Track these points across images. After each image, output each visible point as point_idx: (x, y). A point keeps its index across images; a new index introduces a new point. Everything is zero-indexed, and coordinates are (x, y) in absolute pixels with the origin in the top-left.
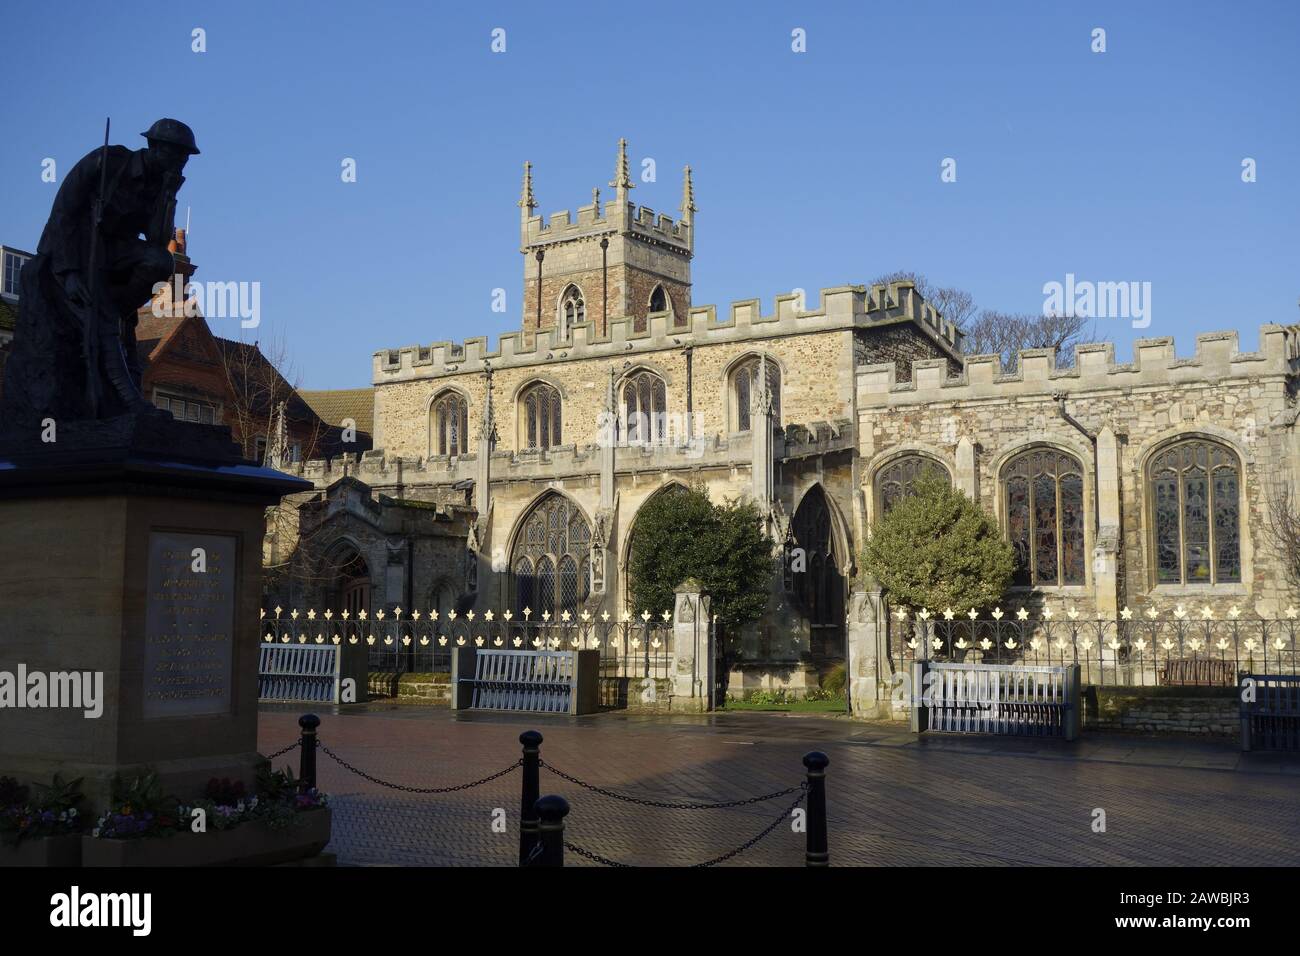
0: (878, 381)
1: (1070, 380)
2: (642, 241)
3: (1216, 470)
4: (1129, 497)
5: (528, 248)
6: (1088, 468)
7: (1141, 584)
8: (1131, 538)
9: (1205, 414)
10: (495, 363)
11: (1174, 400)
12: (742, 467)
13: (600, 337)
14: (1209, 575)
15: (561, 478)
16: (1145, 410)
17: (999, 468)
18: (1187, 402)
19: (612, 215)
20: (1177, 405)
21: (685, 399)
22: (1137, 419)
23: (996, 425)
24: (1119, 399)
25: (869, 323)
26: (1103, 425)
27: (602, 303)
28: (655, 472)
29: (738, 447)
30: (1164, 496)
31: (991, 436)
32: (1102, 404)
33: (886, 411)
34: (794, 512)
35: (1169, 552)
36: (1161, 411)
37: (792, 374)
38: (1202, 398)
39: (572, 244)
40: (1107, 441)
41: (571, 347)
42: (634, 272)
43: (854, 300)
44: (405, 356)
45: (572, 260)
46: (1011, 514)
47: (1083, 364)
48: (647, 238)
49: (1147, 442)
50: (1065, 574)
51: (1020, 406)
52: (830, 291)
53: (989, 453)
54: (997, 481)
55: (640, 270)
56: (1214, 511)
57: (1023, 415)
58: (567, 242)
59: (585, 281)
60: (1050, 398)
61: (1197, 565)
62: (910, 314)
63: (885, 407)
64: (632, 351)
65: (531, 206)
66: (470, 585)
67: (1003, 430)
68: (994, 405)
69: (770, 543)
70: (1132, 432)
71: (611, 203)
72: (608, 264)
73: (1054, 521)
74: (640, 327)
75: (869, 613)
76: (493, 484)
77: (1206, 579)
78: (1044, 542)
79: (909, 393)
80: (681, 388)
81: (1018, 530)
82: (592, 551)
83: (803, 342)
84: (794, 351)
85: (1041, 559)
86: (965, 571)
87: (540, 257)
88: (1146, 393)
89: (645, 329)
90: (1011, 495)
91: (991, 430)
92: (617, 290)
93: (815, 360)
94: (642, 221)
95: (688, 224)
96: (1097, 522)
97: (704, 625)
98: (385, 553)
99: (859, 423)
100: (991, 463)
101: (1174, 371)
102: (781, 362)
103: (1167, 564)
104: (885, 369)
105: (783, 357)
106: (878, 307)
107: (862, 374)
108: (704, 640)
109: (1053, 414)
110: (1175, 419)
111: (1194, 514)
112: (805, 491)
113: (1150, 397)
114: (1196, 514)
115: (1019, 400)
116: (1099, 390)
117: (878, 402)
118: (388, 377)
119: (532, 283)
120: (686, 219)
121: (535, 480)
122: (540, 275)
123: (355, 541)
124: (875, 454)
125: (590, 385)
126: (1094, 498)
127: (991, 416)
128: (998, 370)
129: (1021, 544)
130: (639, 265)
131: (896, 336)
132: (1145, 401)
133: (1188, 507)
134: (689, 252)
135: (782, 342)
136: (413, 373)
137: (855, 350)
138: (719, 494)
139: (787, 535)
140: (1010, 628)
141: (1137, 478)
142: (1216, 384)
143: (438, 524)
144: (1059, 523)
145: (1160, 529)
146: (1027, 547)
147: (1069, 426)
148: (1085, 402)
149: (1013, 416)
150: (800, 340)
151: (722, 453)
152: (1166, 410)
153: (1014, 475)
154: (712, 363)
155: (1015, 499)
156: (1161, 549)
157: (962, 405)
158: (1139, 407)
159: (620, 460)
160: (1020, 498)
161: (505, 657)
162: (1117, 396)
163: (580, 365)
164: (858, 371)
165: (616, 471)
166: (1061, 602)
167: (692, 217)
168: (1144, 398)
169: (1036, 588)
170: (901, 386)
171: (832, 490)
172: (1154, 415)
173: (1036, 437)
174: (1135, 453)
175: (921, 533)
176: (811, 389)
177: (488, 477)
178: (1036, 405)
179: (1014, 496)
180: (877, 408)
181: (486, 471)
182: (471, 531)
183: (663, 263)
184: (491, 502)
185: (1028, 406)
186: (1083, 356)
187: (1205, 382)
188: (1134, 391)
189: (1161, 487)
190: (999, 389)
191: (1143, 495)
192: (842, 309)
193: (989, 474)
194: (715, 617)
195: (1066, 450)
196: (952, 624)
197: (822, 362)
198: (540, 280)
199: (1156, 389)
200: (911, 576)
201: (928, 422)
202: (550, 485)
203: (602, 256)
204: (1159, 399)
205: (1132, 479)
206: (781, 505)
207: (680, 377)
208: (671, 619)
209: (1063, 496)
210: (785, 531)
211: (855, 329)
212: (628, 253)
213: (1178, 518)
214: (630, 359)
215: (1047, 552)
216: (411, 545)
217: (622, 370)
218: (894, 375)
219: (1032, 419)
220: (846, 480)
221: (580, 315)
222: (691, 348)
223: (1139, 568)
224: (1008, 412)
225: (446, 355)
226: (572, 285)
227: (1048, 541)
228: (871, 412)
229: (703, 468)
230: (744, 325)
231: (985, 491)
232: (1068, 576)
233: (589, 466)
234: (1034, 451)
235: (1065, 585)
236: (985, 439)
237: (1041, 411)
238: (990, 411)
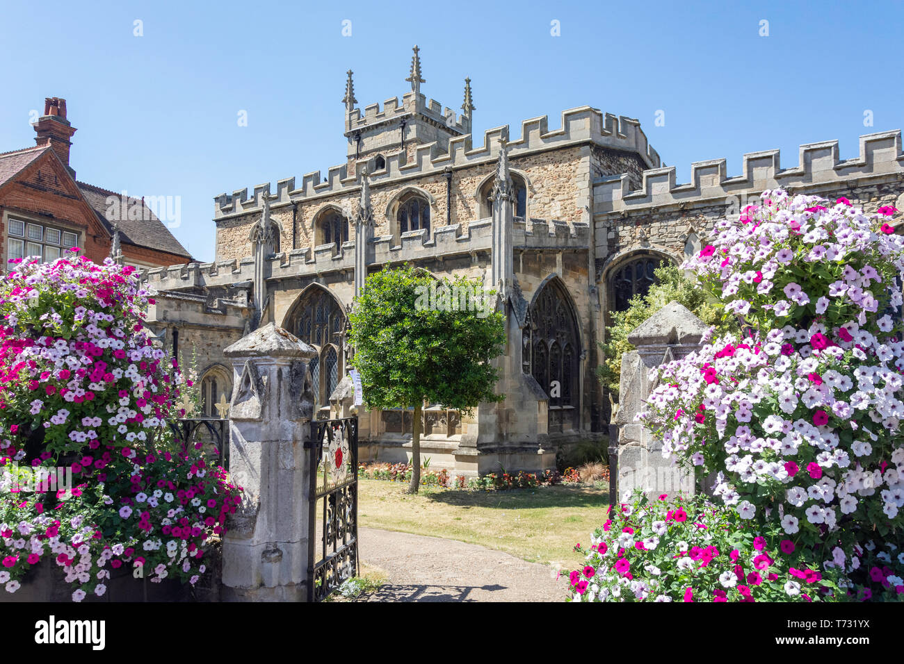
0: (612, 190)
1: (796, 178)
2: (431, 124)
5: (350, 134)
10: (300, 197)
15: (323, 275)
19: (408, 104)
21: (446, 215)
24: (844, 193)
25: (604, 143)
29: (479, 234)
33: (620, 216)
37: (536, 188)
39: (380, 128)
43: (591, 118)
44: (236, 197)
45: (380, 140)
48: (435, 123)
52: (569, 113)
58: (377, 127)
63: (619, 212)
68: (720, 206)
71: (407, 96)
72: (405, 140)
79: (641, 199)
80: (443, 207)
82: (344, 340)
83: (545, 160)
84: (538, 167)
92: (412, 158)
93: (556, 174)
94: (431, 110)
95: (467, 118)
99: (595, 228)
102: (528, 180)
104: (618, 178)
105: (527, 174)
107: (598, 184)
112: (544, 282)
117: (612, 209)
118: (224, 215)
119: (352, 159)
120: (466, 114)
121: (302, 278)
122: (358, 152)
124: (608, 256)
127: (717, 216)
130: (427, 141)
131: (626, 163)
135: (527, 160)
136: (242, 210)
137: (592, 164)
139: (527, 320)
143: (209, 316)
150: (543, 158)
151: (464, 243)
154: (468, 185)
157: (690, 207)
159: (373, 255)
164: (594, 182)
165: (368, 265)
167: (470, 113)
170: (634, 193)
171: (570, 284)
176: (552, 200)
177: (264, 277)
180: (612, 214)
181: (262, 271)
182: (247, 324)
198: (358, 156)
201: (659, 224)
202: (314, 282)
203: (400, 135)
207: (443, 197)
210: (524, 317)
211: (592, 145)
212: (419, 131)
217: (395, 195)
220: (583, 277)
222: (450, 173)
226: (379, 158)
228: (606, 217)
229: (446, 258)
230: (495, 149)
238: (716, 212)
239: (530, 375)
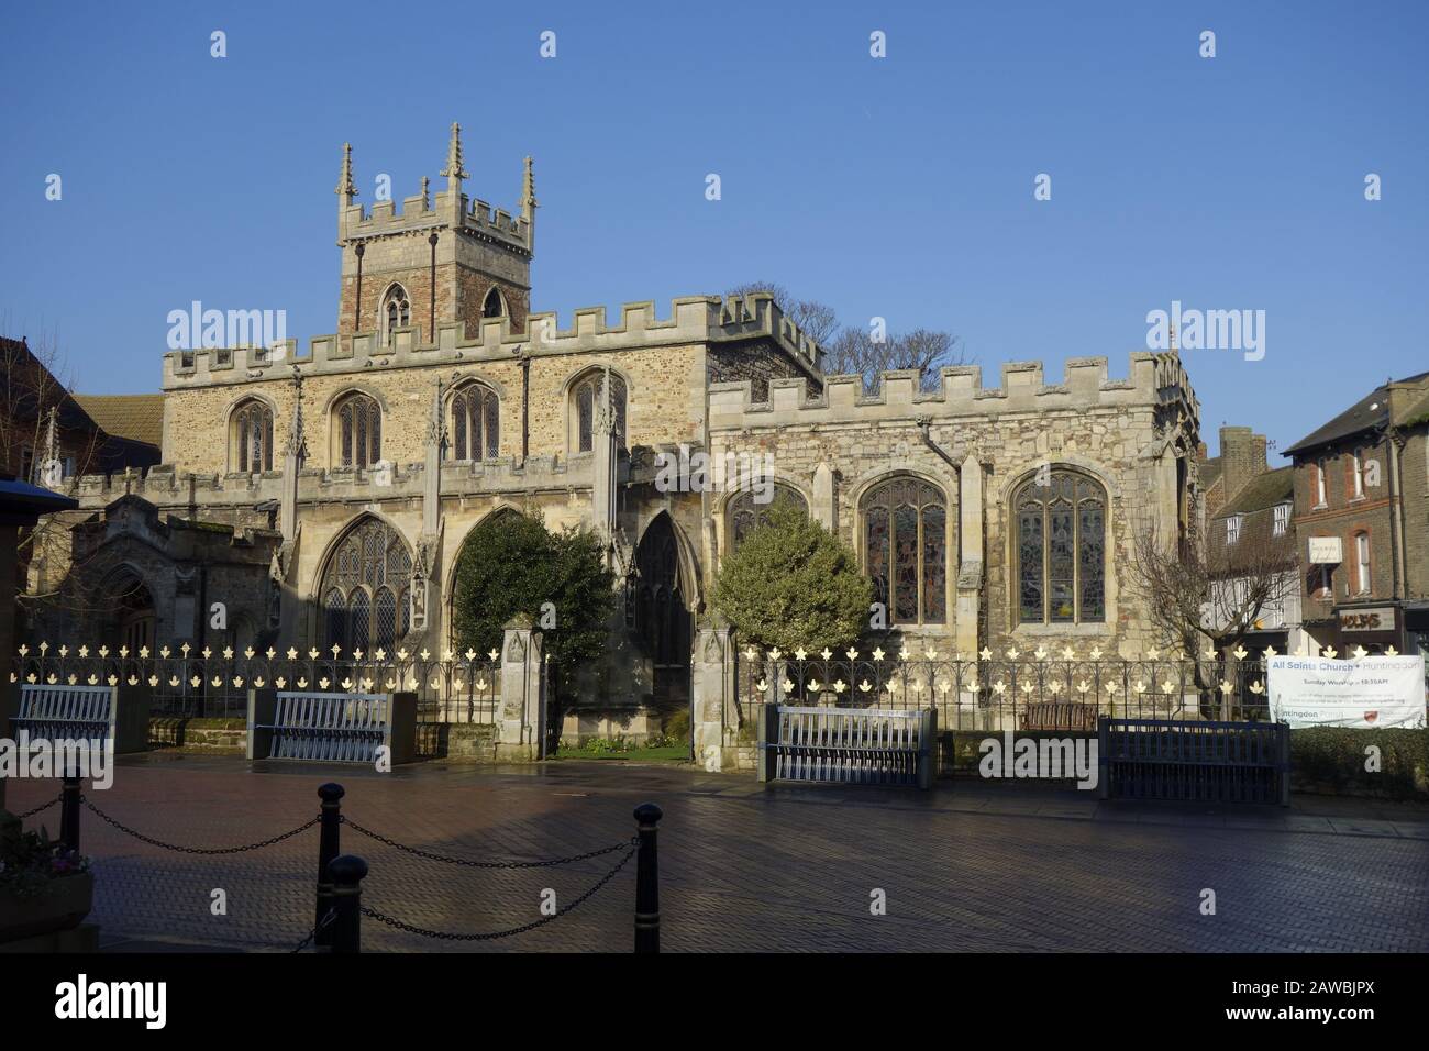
0: (732, 401)
1: (934, 404)
2: (476, 238)
3: (1083, 503)
4: (993, 531)
5: (346, 241)
6: (951, 499)
7: (1004, 623)
8: (994, 574)
9: (1072, 444)
10: (306, 369)
11: (1042, 428)
12: (582, 491)
13: (426, 343)
14: (1072, 614)
15: (379, 500)
16: (1011, 438)
17: (858, 498)
18: (1054, 431)
19: (444, 207)
20: (1044, 434)
21: (520, 415)
22: (1003, 448)
23: (857, 451)
24: (985, 426)
25: (724, 337)
26: (968, 453)
27: (429, 306)
28: (486, 496)
29: (578, 469)
30: (1029, 530)
31: (851, 463)
32: (967, 431)
33: (740, 433)
34: (638, 542)
35: (1034, 590)
36: (1027, 440)
37: (639, 390)
38: (1070, 427)
39: (397, 238)
40: (971, 470)
41: (392, 354)
42: (467, 272)
43: (708, 311)
44: (200, 359)
45: (396, 256)
46: (870, 547)
47: (948, 387)
48: (482, 235)
49: (1012, 473)
50: (926, 611)
51: (882, 431)
52: (682, 301)
53: (849, 481)
54: (856, 511)
55: (473, 270)
56: (1079, 547)
57: (886, 441)
58: (391, 236)
59: (410, 281)
60: (914, 423)
61: (1061, 604)
62: (768, 329)
63: (739, 429)
64: (463, 359)
65: (350, 193)
66: (272, 619)
67: (864, 456)
68: (855, 430)
69: (611, 575)
70: (997, 461)
71: (441, 194)
72: (437, 262)
73: (915, 555)
74: (472, 334)
75: (715, 652)
76: (300, 506)
77: (1069, 619)
78: (904, 577)
79: (765, 415)
80: (517, 403)
81: (877, 565)
82: (413, 583)
83: (651, 356)
84: (642, 365)
85: (901, 595)
86: (821, 608)
87: (360, 251)
88: (1013, 421)
89: (477, 336)
90: (871, 526)
91: (851, 456)
92: (447, 291)
93: (665, 376)
94: (477, 216)
95: (529, 221)
96: (960, 557)
97: (535, 665)
98: (174, 581)
99: (710, 445)
100: (850, 492)
101: (1042, 398)
102: (629, 377)
103: (1030, 602)
104: (739, 387)
105: (629, 372)
106: (734, 320)
107: (714, 392)
108: (535, 682)
109: (916, 440)
110: (1042, 449)
111: (1059, 550)
112: (650, 519)
113: (1017, 425)
114: (1061, 549)
115: (882, 425)
116: (965, 416)
117: (731, 423)
118: (181, 381)
119: (350, 281)
120: (526, 215)
121: (350, 502)
122: (360, 271)
123: (137, 567)
125: (415, 396)
126: (956, 531)
127: (852, 441)
128: (860, 392)
129: (880, 579)
130: (472, 264)
131: (753, 352)
132: (1011, 429)
133: (1053, 542)
134: (528, 252)
135: (629, 355)
136: (210, 378)
137: (706, 365)
138: (556, 520)
139: (630, 567)
140: (865, 669)
141: (1001, 511)
142: (1084, 413)
143: (235, 550)
144: (920, 557)
145: (1024, 565)
146: (887, 583)
147: (933, 454)
148: (949, 428)
149: (874, 442)
150: (648, 353)
151: (560, 475)
152: (1033, 439)
153: (874, 505)
154: (551, 376)
155: (875, 531)
156: (1024, 586)
157: (821, 428)
158: (1005, 434)
159: (448, 482)
160: (881, 530)
161: (309, 701)
162: (982, 423)
163: (403, 374)
164: (711, 389)
165: (441, 493)
166: (920, 641)
167: (532, 213)
168: (1012, 425)
169: (895, 627)
170: (757, 406)
171: (680, 518)
172: (1021, 444)
173: (898, 465)
174: (1000, 483)
175: (775, 566)
176: (659, 407)
177: (296, 498)
178: (898, 430)
179: (873, 528)
180: (730, 430)
181: (293, 490)
182: (275, 559)
183: (498, 263)
184: (298, 526)
185: (891, 431)
186: (949, 378)
187: (1073, 410)
188: (1001, 418)
189: (1026, 521)
190: (861, 413)
191: (1008, 529)
192: (694, 322)
193: (848, 503)
194: (548, 656)
195: (928, 479)
196: (804, 664)
197: (672, 378)
198: (360, 277)
199: (1022, 417)
200: (763, 613)
201: (785, 446)
202: (366, 507)
203: (430, 253)
204: (1027, 427)
205: (996, 511)
206: (624, 534)
207: (516, 390)
208: (499, 658)
209: (925, 528)
210: (627, 563)
211: (708, 343)
212: (460, 251)
213: (1042, 554)
214: (462, 370)
215: (908, 588)
216: (204, 574)
217: (450, 381)
218: (750, 393)
219: (894, 445)
220: (695, 508)
221: (405, 318)
222: (528, 359)
223: (1002, 606)
224: (869, 438)
225: (249, 359)
226: (396, 285)
227: (908, 576)
228: (724, 434)
229: (538, 491)
230: (588, 335)
231: (844, 522)
232: (929, 614)
233: (411, 488)
234: (895, 479)
235: (925, 623)
236: (845, 467)
237: (904, 437)
238: (850, 436)
239: (633, 629)
